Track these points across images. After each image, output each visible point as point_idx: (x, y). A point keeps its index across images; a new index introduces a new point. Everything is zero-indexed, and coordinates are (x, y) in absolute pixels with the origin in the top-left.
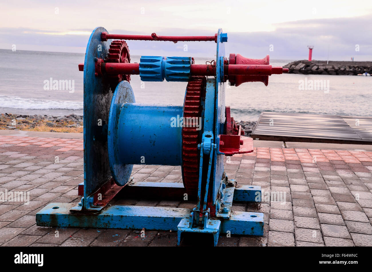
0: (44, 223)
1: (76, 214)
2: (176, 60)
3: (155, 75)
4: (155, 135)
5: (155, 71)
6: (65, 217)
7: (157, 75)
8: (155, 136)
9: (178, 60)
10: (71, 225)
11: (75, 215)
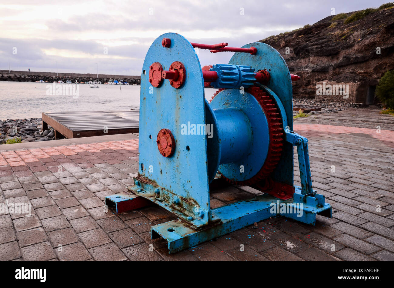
0: (177, 249)
1: (205, 229)
2: (246, 68)
3: (233, 82)
4: (233, 137)
5: (235, 79)
6: (196, 236)
7: (235, 82)
8: (233, 139)
9: (248, 69)
10: (201, 242)
11: (204, 231)
